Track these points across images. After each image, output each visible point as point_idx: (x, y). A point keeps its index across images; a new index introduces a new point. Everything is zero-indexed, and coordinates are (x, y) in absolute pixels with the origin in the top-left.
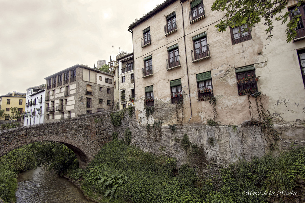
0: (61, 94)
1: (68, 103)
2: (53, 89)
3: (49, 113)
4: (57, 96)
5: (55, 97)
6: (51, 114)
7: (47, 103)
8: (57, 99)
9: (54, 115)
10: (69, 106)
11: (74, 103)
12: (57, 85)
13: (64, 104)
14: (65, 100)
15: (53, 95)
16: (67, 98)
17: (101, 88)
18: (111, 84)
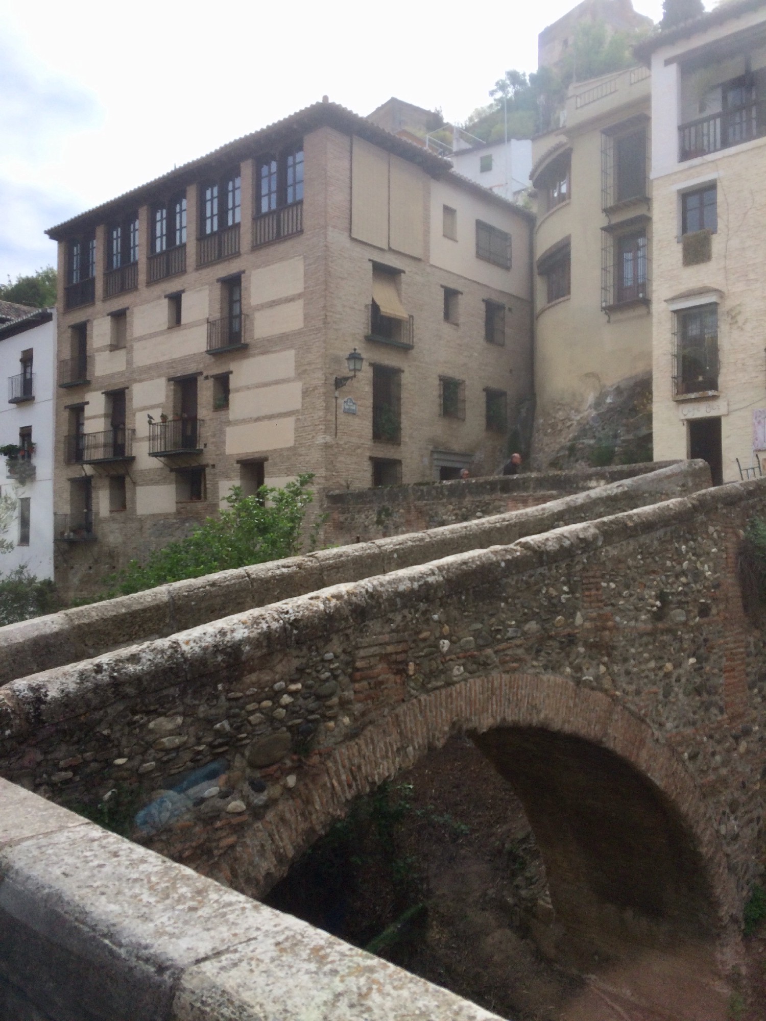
0: (178, 336)
1: (239, 404)
2: (117, 304)
3: (88, 470)
4: (144, 355)
5: (129, 362)
6: (106, 482)
7: (75, 400)
8: (148, 372)
9: (128, 485)
10: (244, 421)
11: (296, 403)
12: (142, 277)
13: (204, 411)
14: (210, 383)
15: (115, 347)
16: (233, 366)
17: (450, 295)
18: (508, 268)
